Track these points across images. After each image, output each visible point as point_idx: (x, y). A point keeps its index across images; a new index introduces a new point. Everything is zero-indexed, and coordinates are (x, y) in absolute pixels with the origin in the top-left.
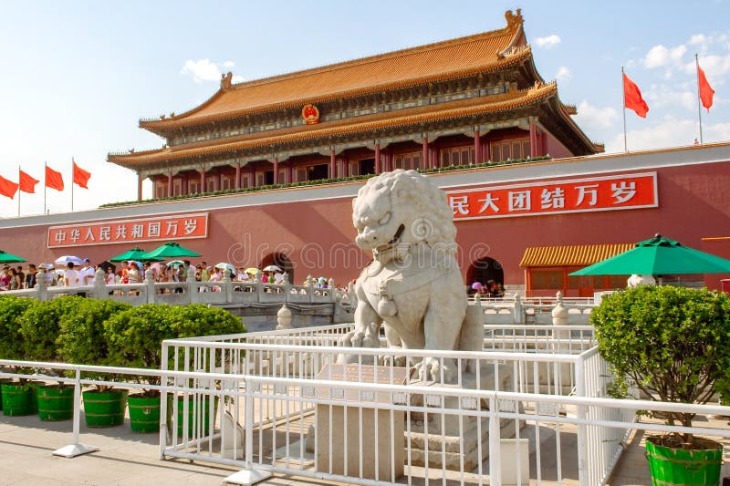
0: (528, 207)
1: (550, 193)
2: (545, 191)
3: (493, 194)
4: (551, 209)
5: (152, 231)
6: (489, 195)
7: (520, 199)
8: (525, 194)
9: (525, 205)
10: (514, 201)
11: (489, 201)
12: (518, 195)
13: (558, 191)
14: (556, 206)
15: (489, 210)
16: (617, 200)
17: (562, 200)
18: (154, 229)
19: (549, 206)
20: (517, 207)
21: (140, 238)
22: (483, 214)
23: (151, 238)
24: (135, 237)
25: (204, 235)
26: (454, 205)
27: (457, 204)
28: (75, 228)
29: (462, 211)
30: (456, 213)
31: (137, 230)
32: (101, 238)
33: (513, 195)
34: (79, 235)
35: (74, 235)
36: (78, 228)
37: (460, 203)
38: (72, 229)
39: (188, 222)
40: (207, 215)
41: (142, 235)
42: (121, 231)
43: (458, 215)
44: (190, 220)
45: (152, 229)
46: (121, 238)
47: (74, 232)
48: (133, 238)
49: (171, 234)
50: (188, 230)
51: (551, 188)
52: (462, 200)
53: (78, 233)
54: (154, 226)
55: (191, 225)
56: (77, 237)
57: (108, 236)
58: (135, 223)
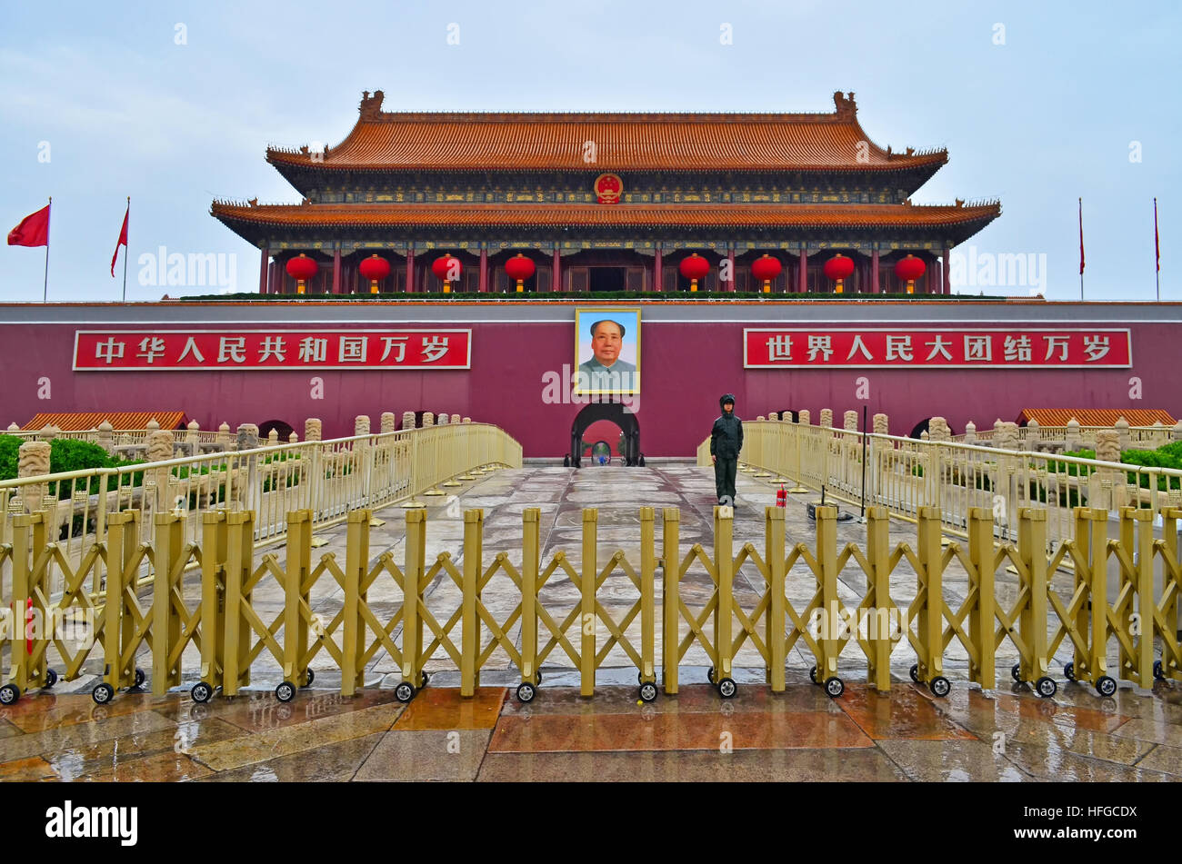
0: (989, 357)
1: (1014, 342)
2: (1009, 338)
3: (945, 336)
4: (1017, 361)
5: (347, 352)
6: (938, 338)
7: (978, 346)
8: (984, 340)
9: (985, 355)
10: (971, 347)
11: (939, 345)
12: (976, 340)
13: (1024, 340)
14: (1021, 358)
15: (940, 358)
16: (1090, 356)
17: (1029, 352)
18: (353, 347)
19: (1015, 357)
20: (975, 355)
21: (319, 363)
22: (931, 361)
23: (345, 363)
24: (307, 360)
25: (466, 364)
26: (893, 346)
27: (897, 346)
28: (151, 336)
29: (904, 356)
30: (895, 357)
31: (312, 347)
32: (221, 358)
33: (971, 340)
34: (162, 348)
35: (149, 349)
36: (159, 336)
37: (900, 345)
38: (142, 337)
39: (430, 341)
40: (469, 331)
41: (323, 358)
42: (273, 347)
43: (899, 360)
44: (435, 339)
45: (347, 348)
46: (272, 359)
47: (150, 343)
48: (301, 362)
49: (391, 360)
50: (430, 355)
51: (1016, 336)
52: (904, 340)
53: (159, 346)
54: (353, 344)
55: (436, 346)
56: (156, 352)
57: (239, 354)
58: (306, 335)
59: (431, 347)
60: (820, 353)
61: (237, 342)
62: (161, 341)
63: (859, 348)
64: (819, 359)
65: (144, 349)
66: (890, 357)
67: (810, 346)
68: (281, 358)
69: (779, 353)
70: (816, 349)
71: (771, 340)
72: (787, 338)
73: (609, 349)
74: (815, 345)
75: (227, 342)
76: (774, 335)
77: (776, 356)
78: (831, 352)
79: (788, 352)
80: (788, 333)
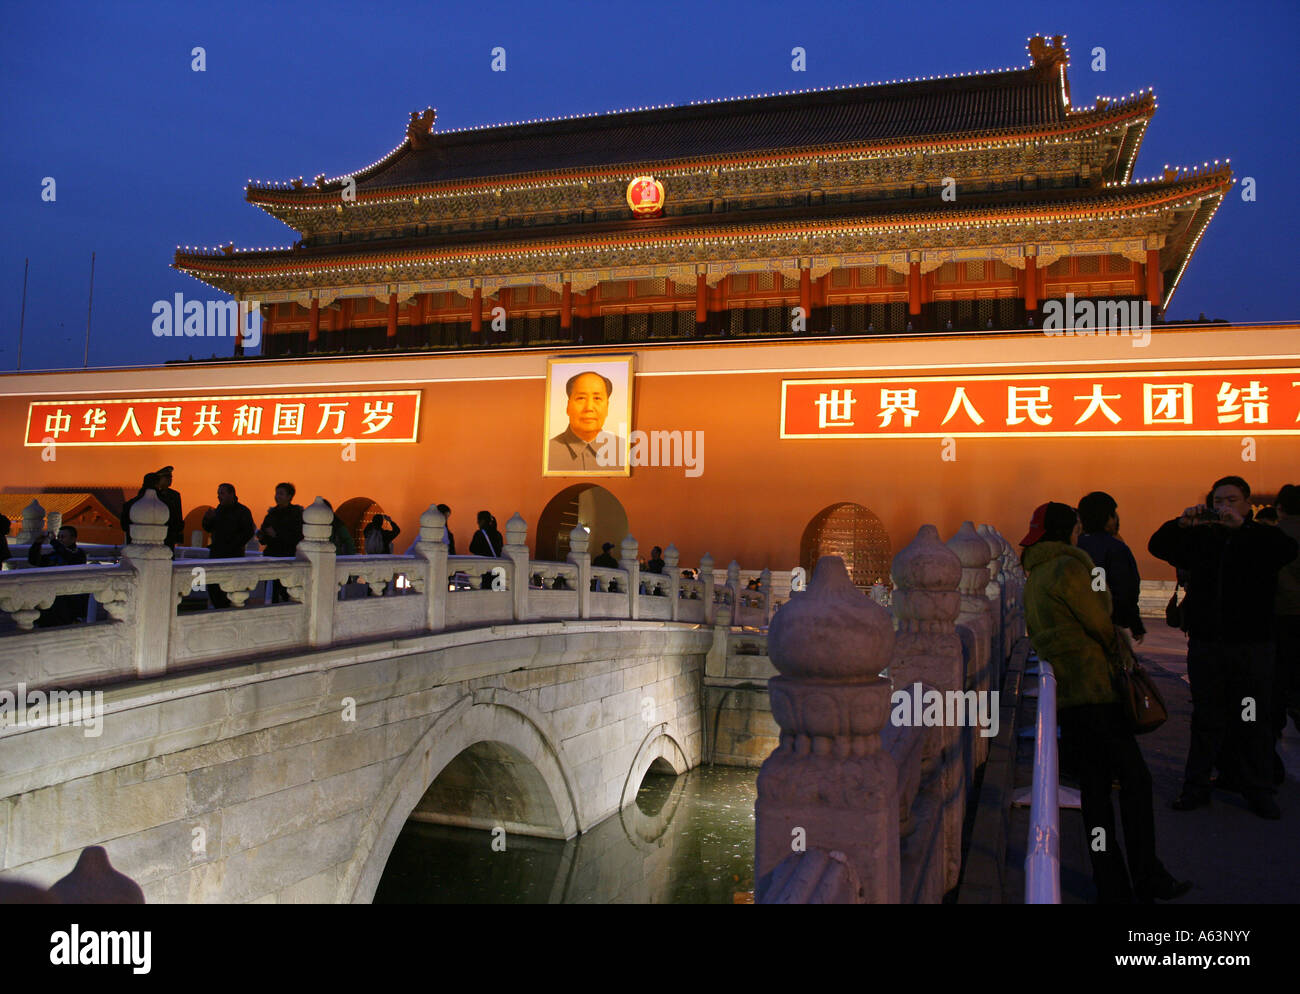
0: (1188, 419)
1: (1235, 393)
2: (1226, 386)
4: (1240, 424)
5: (282, 422)
6: (1097, 388)
7: (1169, 400)
8: (1180, 391)
9: (1180, 414)
10: (1156, 403)
11: (1097, 399)
12: (1164, 392)
13: (1255, 389)
14: (1249, 419)
15: (1099, 421)
17: (1263, 409)
18: (288, 418)
19: (1236, 418)
20: (1162, 416)
21: (253, 437)
22: (1084, 427)
23: (280, 437)
24: (240, 433)
25: (411, 437)
26: (1018, 404)
27: (1025, 403)
28: (94, 407)
29: (1036, 419)
30: (1022, 419)
31: (247, 418)
32: (158, 432)
33: (1154, 392)
34: (104, 421)
35: (92, 422)
36: (102, 407)
37: (1031, 401)
38: (86, 408)
39: (372, 407)
40: (418, 393)
41: (257, 431)
42: (207, 418)
43: (1029, 425)
44: (379, 404)
45: (282, 418)
46: (206, 434)
47: (93, 415)
49: (328, 433)
50: (371, 425)
51: (1239, 382)
52: (1037, 394)
53: (101, 418)
54: (289, 412)
55: (378, 414)
56: (98, 426)
57: (174, 427)
58: (241, 403)
59: (373, 416)
60: (898, 416)
61: (173, 413)
62: (104, 413)
63: (962, 406)
64: (897, 423)
65: (87, 422)
66: (1012, 420)
67: (883, 405)
68: (215, 431)
69: (834, 415)
70: (892, 409)
71: (823, 397)
72: (848, 393)
73: (589, 415)
74: (890, 403)
75: (164, 413)
76: (827, 390)
77: (828, 420)
78: (916, 413)
79: (847, 415)
80: (848, 386)
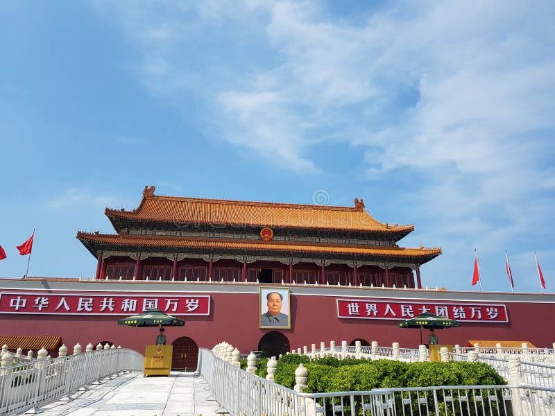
0: (447, 316)
1: (457, 310)
2: (455, 308)
3: (427, 306)
4: (459, 318)
5: (147, 306)
6: (424, 307)
8: (444, 309)
9: (445, 315)
10: (439, 311)
11: (424, 310)
12: (441, 309)
13: (461, 309)
14: (461, 317)
16: (490, 317)
17: (464, 314)
18: (150, 304)
19: (458, 316)
20: (441, 315)
21: (131, 312)
24: (125, 310)
25: (207, 313)
26: (405, 310)
28: (41, 296)
29: (410, 315)
30: (406, 315)
31: (129, 304)
32: (79, 309)
33: (438, 308)
34: (47, 303)
35: (39, 303)
36: (46, 297)
37: (408, 309)
38: (36, 296)
39: (190, 301)
40: (209, 297)
41: (134, 310)
42: (107, 304)
43: (408, 317)
44: (192, 300)
45: (147, 304)
46: (107, 310)
47: (40, 300)
48: (123, 311)
49: (169, 311)
50: (190, 308)
51: (458, 307)
52: (409, 307)
53: (45, 302)
54: (150, 302)
55: (193, 304)
56: (43, 305)
57: (89, 307)
58: (126, 298)
59: (190, 305)
60: (372, 312)
61: (88, 301)
62: (47, 299)
63: (389, 310)
64: (372, 315)
65: (37, 303)
66: (403, 315)
67: (367, 308)
68: (111, 309)
69: (353, 311)
70: (370, 310)
71: (349, 305)
72: (356, 304)
73: (275, 307)
74: (369, 308)
75: (83, 300)
76: (350, 302)
78: (377, 312)
79: (357, 311)
80: (357, 302)
